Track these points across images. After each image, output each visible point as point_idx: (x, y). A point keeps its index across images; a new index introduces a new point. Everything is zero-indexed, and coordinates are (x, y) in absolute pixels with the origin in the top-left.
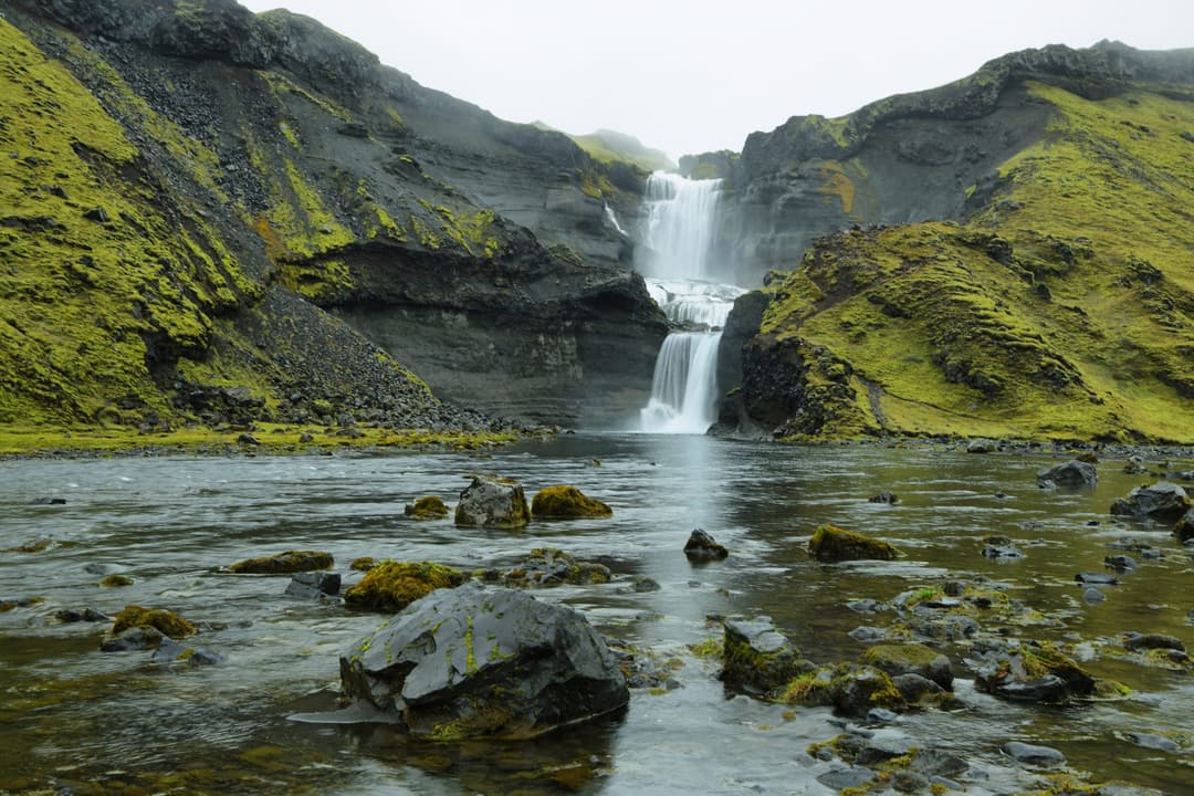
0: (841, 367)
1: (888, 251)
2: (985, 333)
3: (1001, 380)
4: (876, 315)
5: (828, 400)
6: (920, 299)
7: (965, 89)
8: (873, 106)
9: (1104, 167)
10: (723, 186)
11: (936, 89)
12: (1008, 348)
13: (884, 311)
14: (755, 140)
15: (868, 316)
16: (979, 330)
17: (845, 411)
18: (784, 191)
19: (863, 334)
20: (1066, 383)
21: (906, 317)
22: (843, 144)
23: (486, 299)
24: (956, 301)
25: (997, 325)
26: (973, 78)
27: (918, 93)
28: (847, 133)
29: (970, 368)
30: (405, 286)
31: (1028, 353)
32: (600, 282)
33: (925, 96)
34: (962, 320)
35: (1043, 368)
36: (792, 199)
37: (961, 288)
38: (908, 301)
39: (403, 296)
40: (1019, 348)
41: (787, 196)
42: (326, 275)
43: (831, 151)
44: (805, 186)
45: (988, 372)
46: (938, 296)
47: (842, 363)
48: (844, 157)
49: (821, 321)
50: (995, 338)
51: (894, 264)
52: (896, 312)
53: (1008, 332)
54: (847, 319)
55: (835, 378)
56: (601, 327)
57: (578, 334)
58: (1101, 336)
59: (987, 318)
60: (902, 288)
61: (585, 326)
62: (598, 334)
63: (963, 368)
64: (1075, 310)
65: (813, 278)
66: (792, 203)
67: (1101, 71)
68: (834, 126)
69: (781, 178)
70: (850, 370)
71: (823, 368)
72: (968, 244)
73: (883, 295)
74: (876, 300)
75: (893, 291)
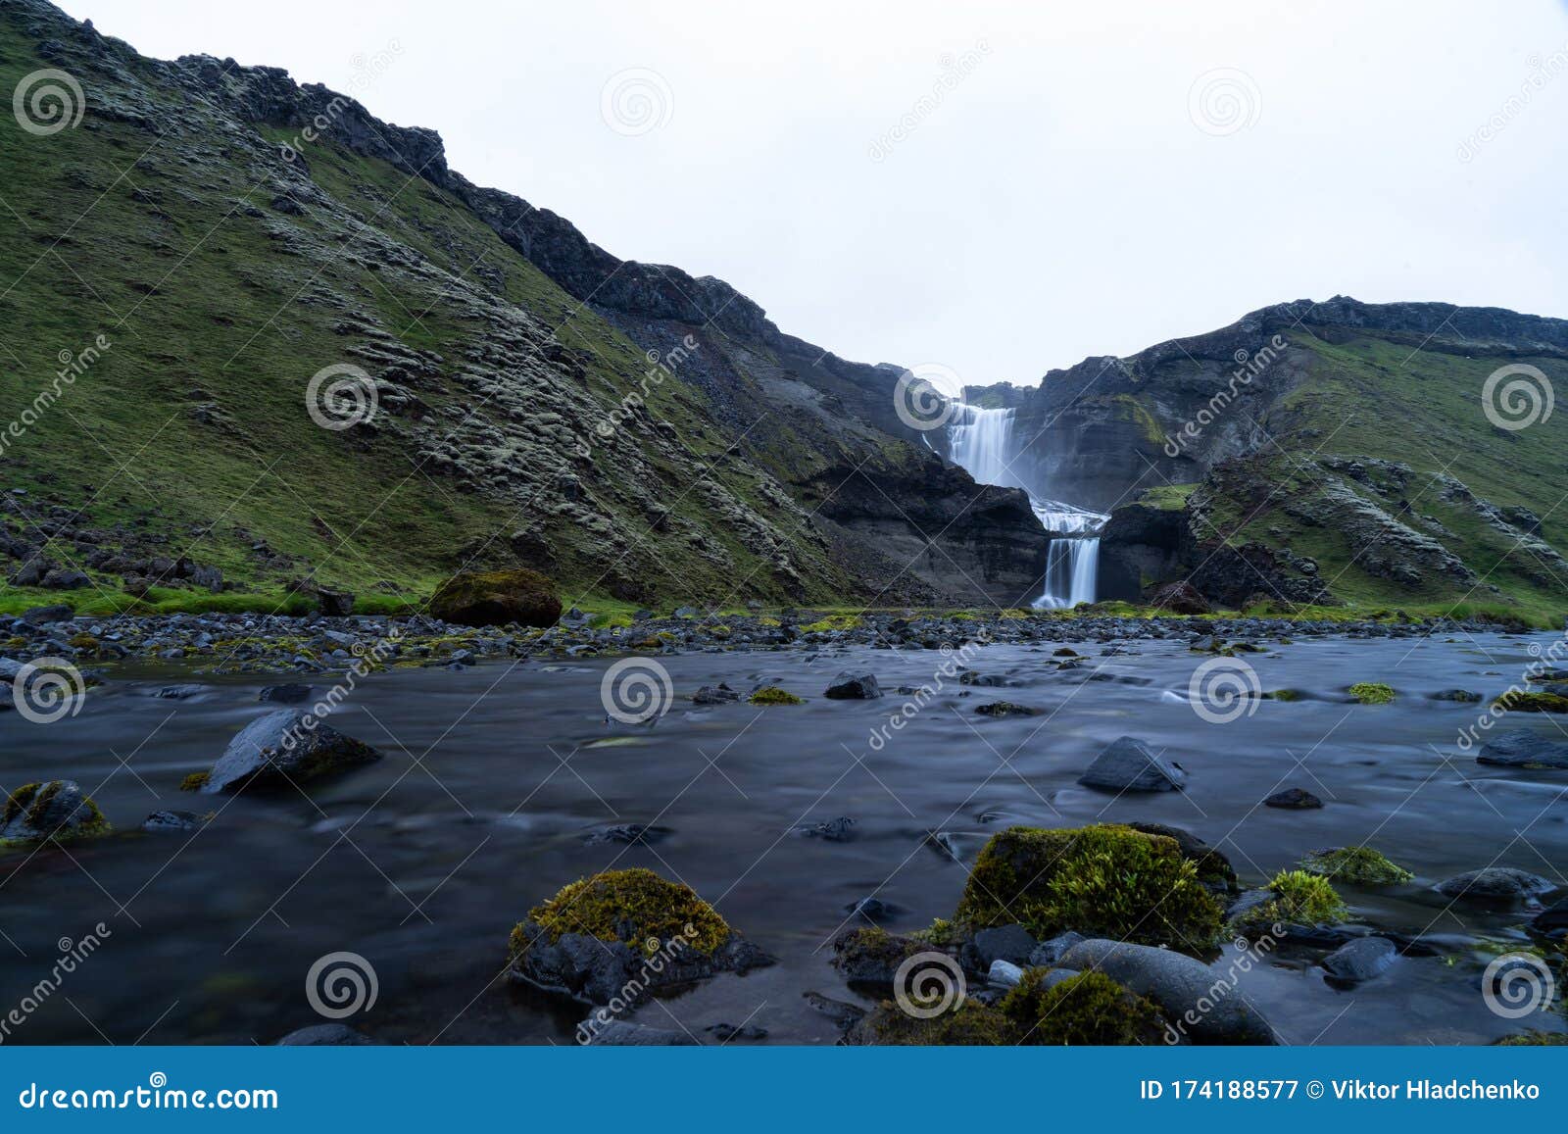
1: (1283, 474)
2: (1396, 539)
3: (1418, 575)
4: (1296, 527)
6: (1329, 512)
7: (1234, 336)
8: (1155, 348)
9: (1371, 401)
10: (1018, 414)
11: (1207, 335)
12: (1417, 550)
13: (1299, 522)
14: (1054, 378)
15: (1289, 526)
16: (1391, 536)
18: (1084, 419)
19: (1289, 540)
21: (1321, 526)
22: (1134, 380)
23: (922, 512)
24: (1362, 514)
25: (1401, 533)
26: (1238, 325)
27: (1191, 338)
28: (1136, 371)
29: (1390, 566)
30: (865, 502)
31: (1433, 554)
32: (998, 497)
33: (1199, 340)
34: (1372, 529)
35: (1448, 565)
36: (1093, 426)
37: (1360, 504)
38: (1320, 514)
39: (865, 510)
40: (1426, 550)
41: (1089, 423)
42: (818, 493)
43: (1127, 386)
44: (1106, 415)
45: (1408, 568)
46: (1344, 510)
47: (1312, 562)
48: (1137, 390)
49: (1252, 530)
50: (1404, 542)
51: (1293, 486)
52: (1310, 523)
53: (1412, 538)
54: (1273, 529)
55: (1308, 574)
56: (998, 533)
57: (980, 540)
58: (1461, 541)
59: (1391, 527)
60: (1312, 504)
61: (987, 533)
62: (996, 539)
63: (1386, 566)
64: (1433, 520)
65: (1230, 496)
66: (1093, 429)
67: (1338, 321)
68: (1125, 365)
69: (1082, 408)
70: (1317, 568)
71: (1297, 567)
72: (1333, 469)
73: (1298, 509)
74: (1291, 514)
75: (1305, 506)
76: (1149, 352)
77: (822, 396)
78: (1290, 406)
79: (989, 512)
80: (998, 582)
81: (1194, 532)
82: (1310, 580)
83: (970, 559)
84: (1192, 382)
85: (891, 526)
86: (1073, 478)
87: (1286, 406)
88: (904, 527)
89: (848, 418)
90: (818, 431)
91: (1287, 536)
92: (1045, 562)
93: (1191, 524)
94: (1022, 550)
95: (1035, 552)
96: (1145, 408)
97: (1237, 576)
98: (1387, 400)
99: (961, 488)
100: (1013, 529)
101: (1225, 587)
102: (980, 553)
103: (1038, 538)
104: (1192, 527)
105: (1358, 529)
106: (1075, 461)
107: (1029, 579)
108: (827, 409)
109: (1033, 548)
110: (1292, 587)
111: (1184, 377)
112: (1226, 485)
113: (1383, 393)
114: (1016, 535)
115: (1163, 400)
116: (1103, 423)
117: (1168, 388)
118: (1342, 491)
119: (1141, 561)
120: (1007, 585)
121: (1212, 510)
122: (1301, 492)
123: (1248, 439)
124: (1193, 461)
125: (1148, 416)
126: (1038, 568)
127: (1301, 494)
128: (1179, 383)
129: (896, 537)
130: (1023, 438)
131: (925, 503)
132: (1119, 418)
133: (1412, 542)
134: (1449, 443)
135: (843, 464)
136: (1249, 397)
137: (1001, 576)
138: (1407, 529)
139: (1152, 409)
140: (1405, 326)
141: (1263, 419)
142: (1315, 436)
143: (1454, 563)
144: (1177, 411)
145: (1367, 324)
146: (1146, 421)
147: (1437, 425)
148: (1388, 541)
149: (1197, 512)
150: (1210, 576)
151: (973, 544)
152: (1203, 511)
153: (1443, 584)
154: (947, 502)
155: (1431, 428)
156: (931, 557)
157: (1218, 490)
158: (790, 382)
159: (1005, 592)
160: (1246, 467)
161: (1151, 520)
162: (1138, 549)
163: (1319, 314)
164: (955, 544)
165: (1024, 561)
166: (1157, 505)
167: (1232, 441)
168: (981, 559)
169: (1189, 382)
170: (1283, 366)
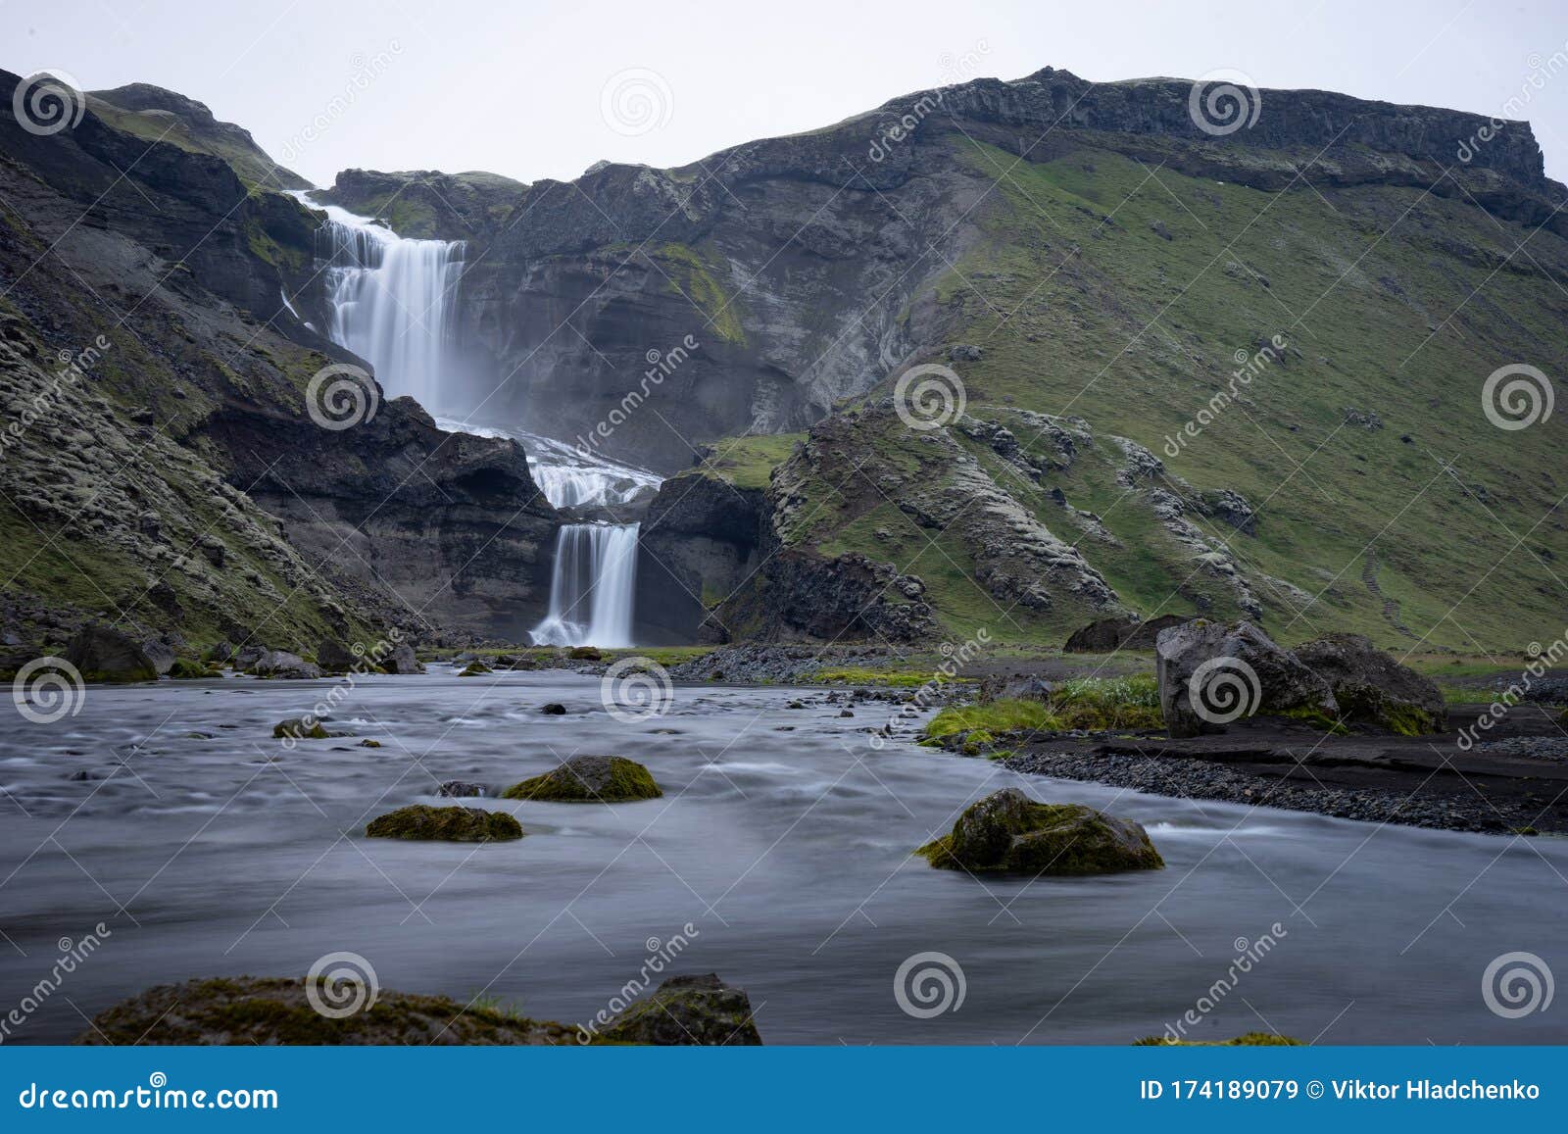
0: (917, 585)
1: (901, 448)
2: (1026, 549)
3: (1047, 597)
4: (911, 525)
5: (913, 618)
6: (953, 509)
10: (471, 254)
12: (1050, 565)
13: (915, 521)
15: (902, 527)
16: (1021, 546)
17: (929, 629)
18: (602, 285)
19: (899, 546)
20: (1105, 600)
21: (941, 528)
22: (693, 217)
23: (359, 482)
24: (992, 513)
25: (1035, 541)
29: (1017, 585)
31: (1069, 569)
32: (478, 455)
34: (1001, 534)
35: (1084, 585)
36: (620, 300)
37: (992, 498)
38: (941, 512)
40: (1060, 565)
41: (610, 293)
43: (679, 228)
44: (642, 282)
45: (1035, 588)
46: (973, 508)
47: (918, 582)
48: (695, 236)
49: (854, 532)
50: (1037, 554)
51: (913, 466)
52: (929, 524)
53: (1047, 548)
54: (881, 530)
55: (913, 597)
56: (476, 515)
57: (446, 525)
58: (1120, 547)
59: (1024, 532)
60: (932, 497)
61: (457, 514)
62: (471, 524)
63: (1011, 585)
64: (1092, 517)
65: (829, 480)
66: (619, 305)
67: (1044, 117)
68: (678, 187)
69: (598, 262)
70: (923, 589)
71: (899, 587)
72: (972, 438)
73: (914, 504)
74: (908, 510)
75: (923, 499)
76: (718, 161)
77: (159, 263)
78: (945, 296)
79: (463, 481)
80: (473, 596)
81: (780, 531)
82: (912, 606)
83: (432, 558)
84: (793, 226)
85: (310, 507)
86: (580, 393)
87: (938, 294)
88: (330, 507)
89: (211, 305)
90: (178, 341)
91: (898, 541)
92: (550, 563)
93: (776, 518)
94: (513, 543)
95: (535, 546)
96: (712, 271)
97: (829, 598)
98: (1096, 287)
99: (416, 438)
100: (500, 509)
101: (815, 612)
102: (446, 548)
103: (540, 522)
104: (777, 523)
105: (984, 534)
106: (585, 362)
107: (522, 590)
108: (174, 289)
109: (532, 540)
110: (892, 615)
111: (779, 214)
112: (825, 463)
113: (1091, 274)
114: (509, 519)
115: (742, 256)
116: (636, 298)
117: (750, 234)
118: (973, 478)
119: (703, 561)
120: (490, 601)
121: (805, 500)
122: (921, 477)
123: (877, 349)
124: (791, 380)
125: (714, 287)
126: (538, 574)
127: (921, 480)
128: (769, 224)
129: (318, 525)
130: (481, 307)
131: (363, 467)
132: (664, 290)
133: (1046, 554)
134: (1174, 372)
135: (234, 403)
136: (884, 266)
137: (482, 586)
138: (1044, 533)
139: (723, 273)
140: (1159, 126)
141: (902, 314)
142: (973, 359)
143: (1091, 582)
144: (765, 280)
145: (1094, 121)
146: (711, 297)
147: (1167, 337)
148: (1018, 552)
149: (784, 500)
150: (797, 597)
151: (436, 533)
152: (792, 501)
153: (1076, 609)
154: (395, 463)
155: (1153, 343)
156: (374, 557)
157: (814, 469)
158: (97, 233)
159: (487, 613)
160: (854, 434)
161: (719, 499)
162: (699, 544)
163: (1011, 105)
164: (409, 535)
165: (518, 561)
166: (728, 479)
167: (852, 348)
168: (449, 560)
169: (787, 225)
170: (943, 210)
